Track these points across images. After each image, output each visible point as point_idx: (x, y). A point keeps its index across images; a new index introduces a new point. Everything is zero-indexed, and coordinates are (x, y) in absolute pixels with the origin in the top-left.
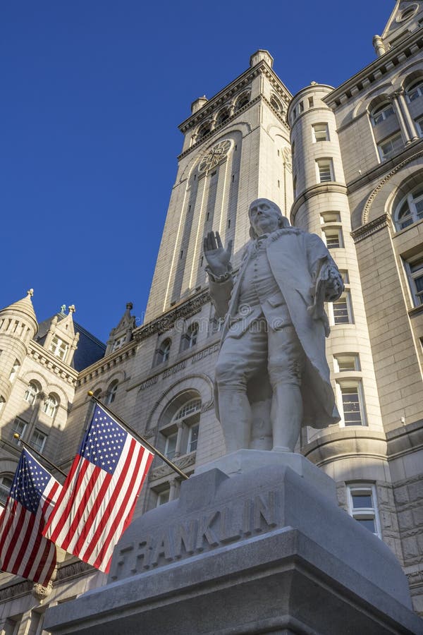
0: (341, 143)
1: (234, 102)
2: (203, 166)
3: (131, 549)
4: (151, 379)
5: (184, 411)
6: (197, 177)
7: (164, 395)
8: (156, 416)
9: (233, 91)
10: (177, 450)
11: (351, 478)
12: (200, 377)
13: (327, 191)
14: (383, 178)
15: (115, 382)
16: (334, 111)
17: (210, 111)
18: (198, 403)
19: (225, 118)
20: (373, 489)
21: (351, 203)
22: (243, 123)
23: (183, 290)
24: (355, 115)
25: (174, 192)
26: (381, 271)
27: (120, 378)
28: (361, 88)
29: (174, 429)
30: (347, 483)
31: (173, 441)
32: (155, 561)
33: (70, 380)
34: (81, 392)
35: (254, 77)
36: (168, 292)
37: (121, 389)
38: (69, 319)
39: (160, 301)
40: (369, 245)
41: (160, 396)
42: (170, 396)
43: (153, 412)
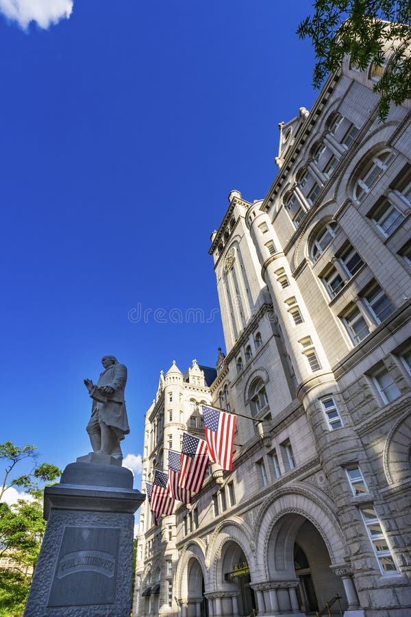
0: (275, 228)
1: (229, 226)
2: (226, 267)
4: (239, 379)
5: (258, 387)
6: (225, 274)
7: (247, 384)
8: (247, 394)
9: (226, 221)
10: (260, 405)
11: (320, 396)
12: (259, 370)
13: (274, 259)
14: (299, 239)
15: (226, 386)
16: (267, 212)
17: (220, 237)
18: (263, 382)
19: (227, 237)
20: (332, 397)
21: (288, 260)
22: (236, 236)
23: (238, 333)
24: (277, 211)
25: (218, 287)
26: (311, 289)
27: (227, 383)
28: (276, 193)
29: (256, 396)
30: (319, 399)
31: (258, 402)
33: (207, 392)
34: (214, 395)
35: (233, 208)
36: (232, 336)
37: (229, 388)
38: (196, 366)
39: (230, 342)
40: (302, 278)
41: (245, 385)
42: (249, 384)
43: (245, 393)
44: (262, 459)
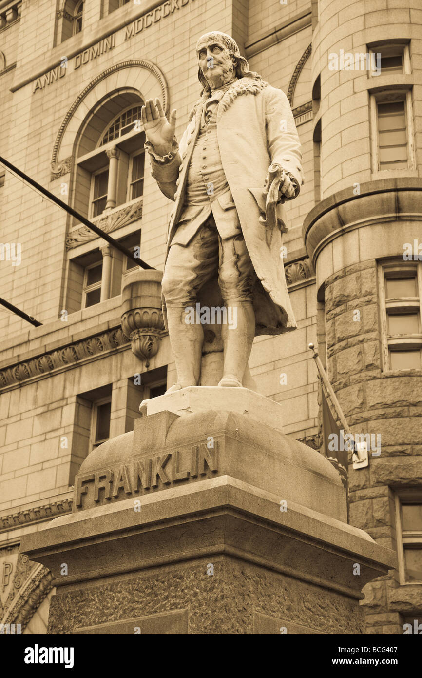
3: (92, 481)
4: (55, 69)
5: (117, 128)
7: (80, 100)
8: (70, 137)
10: (109, 195)
12: (143, 66)
29: (103, 158)
31: (102, 182)
32: (116, 494)
41: (73, 100)
43: (63, 130)
44: (107, 390)
